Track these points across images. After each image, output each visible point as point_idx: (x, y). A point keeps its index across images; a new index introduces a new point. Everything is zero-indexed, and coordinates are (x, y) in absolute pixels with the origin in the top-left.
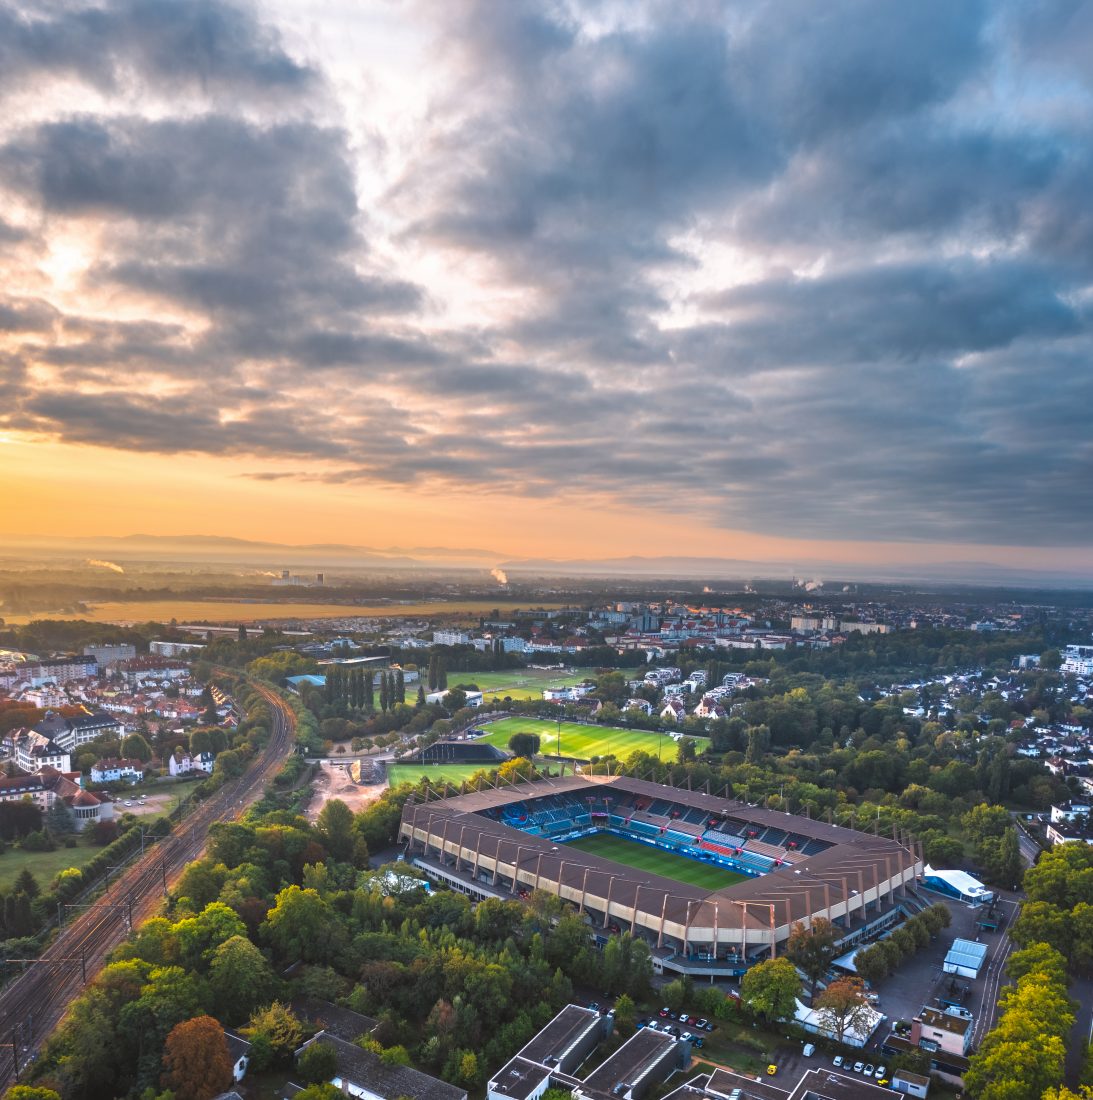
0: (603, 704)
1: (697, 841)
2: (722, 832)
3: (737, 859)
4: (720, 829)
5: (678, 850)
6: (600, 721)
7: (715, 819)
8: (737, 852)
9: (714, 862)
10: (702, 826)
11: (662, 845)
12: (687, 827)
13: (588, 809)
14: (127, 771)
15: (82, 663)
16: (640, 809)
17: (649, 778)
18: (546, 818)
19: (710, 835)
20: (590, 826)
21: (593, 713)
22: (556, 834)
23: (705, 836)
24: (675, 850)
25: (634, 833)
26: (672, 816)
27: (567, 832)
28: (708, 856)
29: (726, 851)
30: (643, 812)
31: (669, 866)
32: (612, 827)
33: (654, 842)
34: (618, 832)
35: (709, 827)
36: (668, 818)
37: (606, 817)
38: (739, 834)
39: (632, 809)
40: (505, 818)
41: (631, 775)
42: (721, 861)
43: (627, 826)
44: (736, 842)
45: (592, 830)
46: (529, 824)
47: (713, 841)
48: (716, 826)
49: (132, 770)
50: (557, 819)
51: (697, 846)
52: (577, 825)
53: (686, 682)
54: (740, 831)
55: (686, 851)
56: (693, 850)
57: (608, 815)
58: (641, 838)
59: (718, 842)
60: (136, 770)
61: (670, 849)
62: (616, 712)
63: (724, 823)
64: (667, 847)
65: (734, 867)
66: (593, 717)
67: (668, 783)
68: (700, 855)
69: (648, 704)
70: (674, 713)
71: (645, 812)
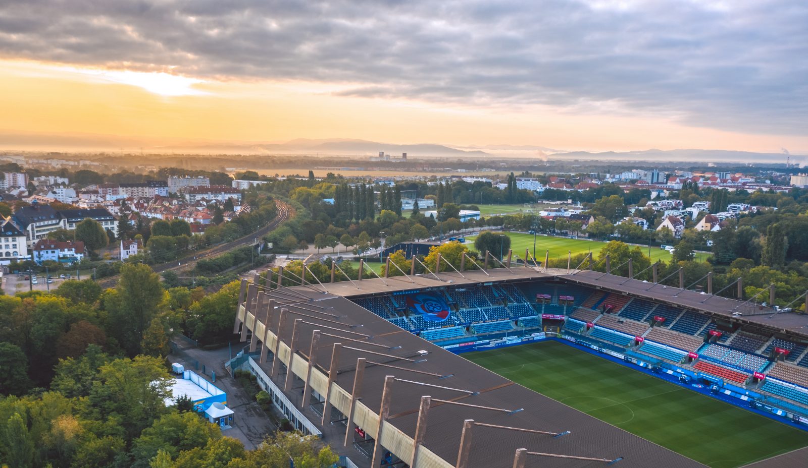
0: (595, 218)
1: (690, 359)
2: (731, 347)
3: (757, 390)
4: (727, 343)
5: (658, 370)
6: (592, 235)
7: (719, 327)
8: (755, 380)
9: (716, 392)
10: (698, 338)
11: (634, 361)
12: (675, 338)
13: (538, 309)
14: (67, 252)
15: (155, 186)
16: (608, 312)
17: (624, 273)
18: (478, 317)
19: (712, 351)
20: (537, 331)
21: (584, 227)
22: (485, 338)
23: (702, 353)
24: (654, 369)
25: (596, 342)
26: (653, 322)
27: (501, 336)
28: (707, 383)
29: (737, 378)
30: (612, 315)
31: (641, 394)
32: (567, 333)
33: (622, 357)
34: (573, 339)
35: (709, 339)
36: (647, 324)
37: (562, 320)
38: (759, 352)
39: (598, 311)
40: (417, 312)
41: (602, 270)
42: (728, 392)
43: (588, 334)
44: (755, 363)
45: (538, 336)
46: (451, 323)
47: (715, 360)
48: (721, 337)
49: (73, 252)
50: (491, 318)
51: (689, 367)
52: (519, 329)
53: (688, 209)
54: (759, 348)
55: (670, 372)
56: (683, 371)
57: (565, 318)
58: (605, 351)
59: (723, 363)
60: (76, 252)
61: (646, 368)
62: (609, 225)
63: (734, 335)
64: (642, 364)
65: (751, 404)
66: (584, 232)
67: (650, 279)
68: (692, 381)
69: (645, 221)
70: (671, 227)
71: (615, 316)
